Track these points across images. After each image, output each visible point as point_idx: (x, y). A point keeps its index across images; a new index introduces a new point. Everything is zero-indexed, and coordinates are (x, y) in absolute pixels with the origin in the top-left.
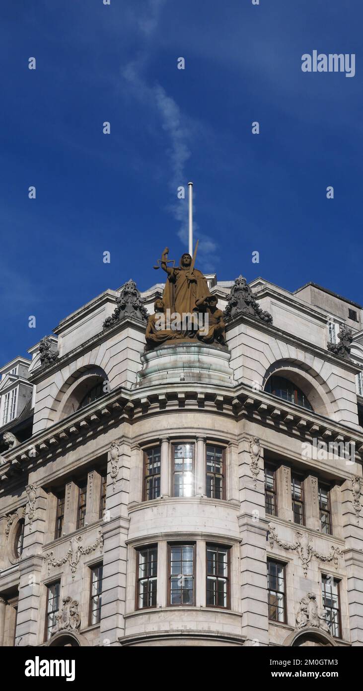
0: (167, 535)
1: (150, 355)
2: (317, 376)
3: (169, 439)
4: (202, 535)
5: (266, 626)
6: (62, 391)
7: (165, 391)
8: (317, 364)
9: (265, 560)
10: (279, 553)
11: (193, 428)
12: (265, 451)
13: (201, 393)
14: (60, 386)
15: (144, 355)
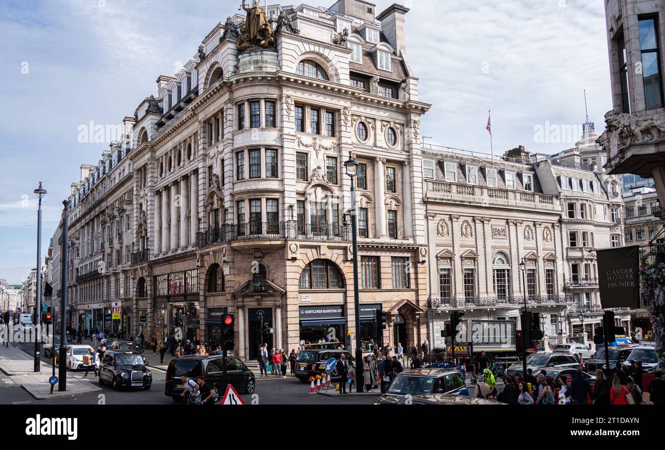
0: (248, 146)
1: (240, 57)
2: (326, 58)
3: (248, 100)
4: (263, 146)
5: (295, 183)
6: (208, 74)
7: (243, 77)
8: (326, 52)
9: (295, 154)
10: (303, 149)
11: (258, 94)
12: (295, 101)
13: (260, 77)
14: (207, 71)
15: (237, 56)
